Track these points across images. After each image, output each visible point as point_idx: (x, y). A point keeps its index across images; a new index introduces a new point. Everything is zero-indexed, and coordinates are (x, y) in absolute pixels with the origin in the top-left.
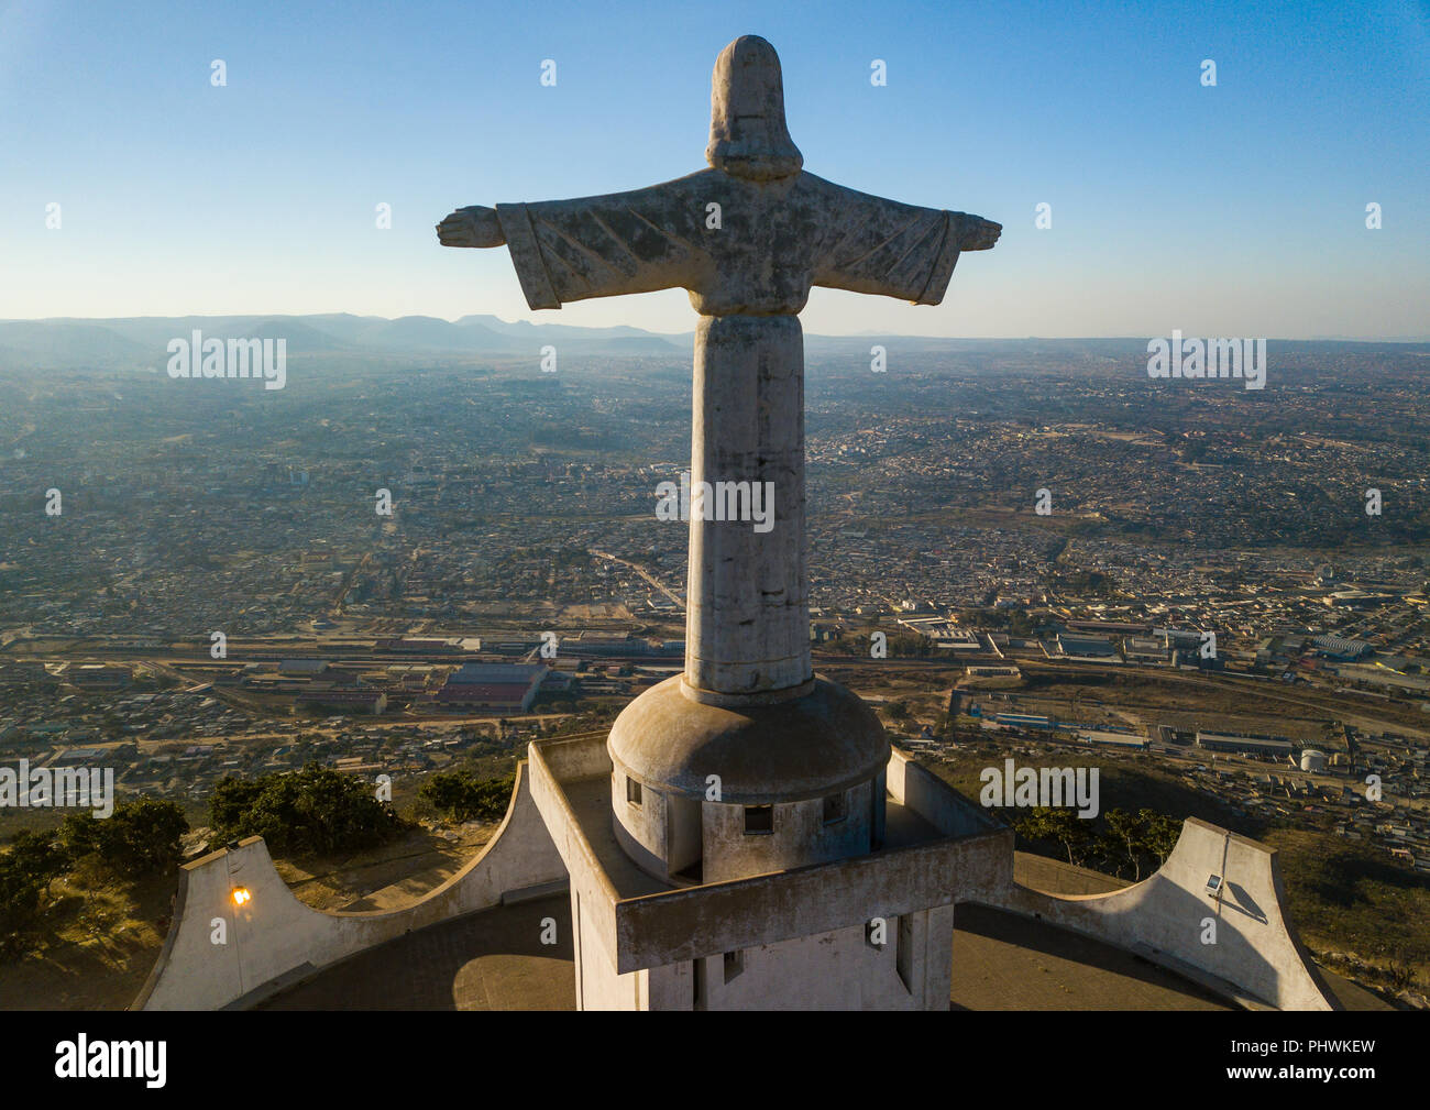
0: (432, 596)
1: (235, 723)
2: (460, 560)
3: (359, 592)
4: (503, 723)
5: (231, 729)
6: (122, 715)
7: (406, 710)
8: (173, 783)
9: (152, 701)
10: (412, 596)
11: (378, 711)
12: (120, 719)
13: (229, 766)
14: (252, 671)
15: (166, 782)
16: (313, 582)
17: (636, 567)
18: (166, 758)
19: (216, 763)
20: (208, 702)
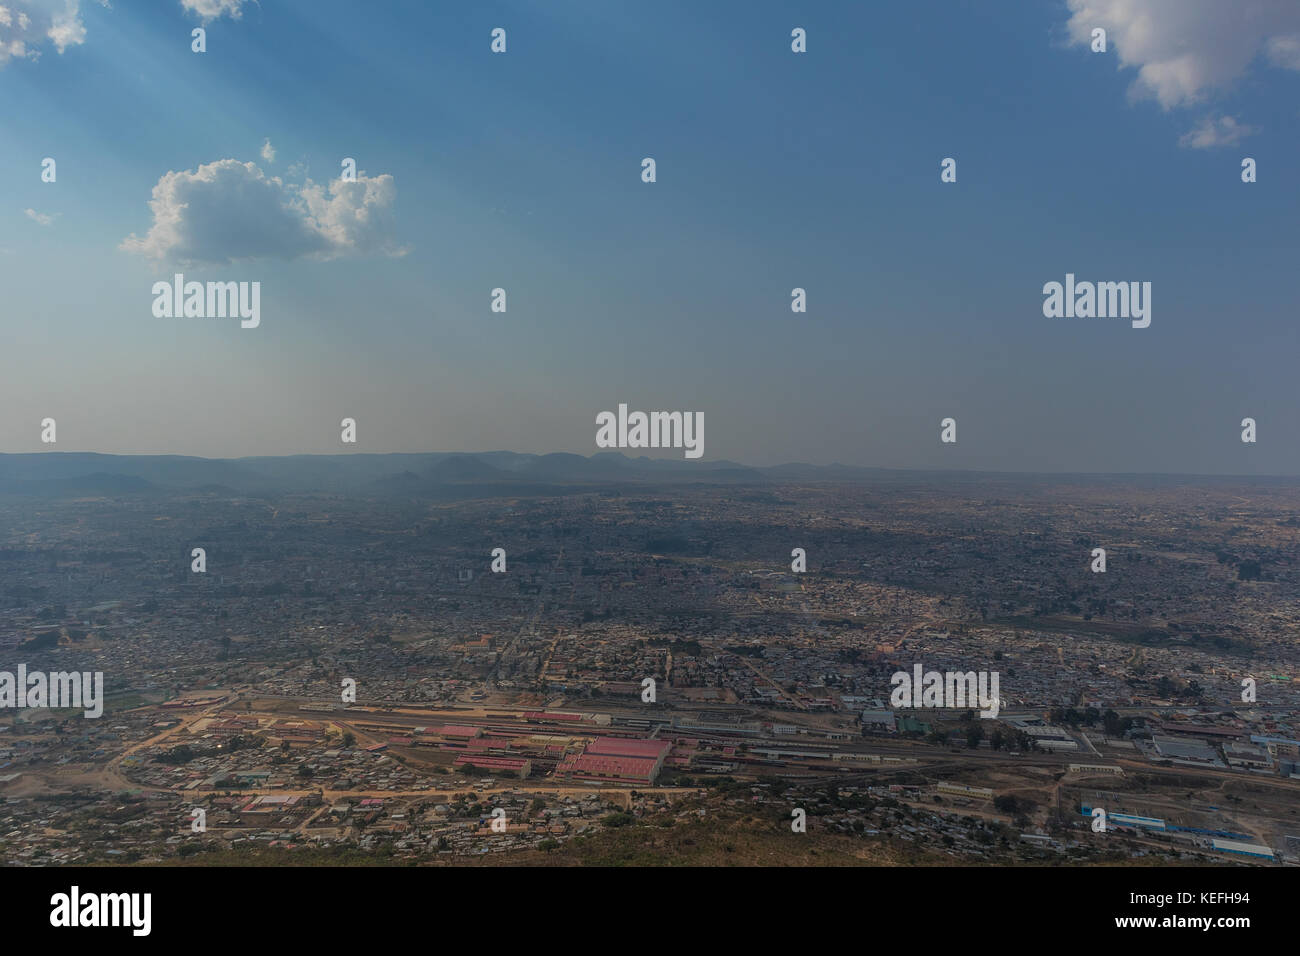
0: (569, 675)
1: (403, 779)
2: (593, 645)
3: (509, 669)
4: (634, 794)
5: (400, 784)
6: (313, 767)
7: (547, 776)
8: (348, 830)
9: (338, 756)
10: (552, 675)
11: (523, 777)
12: (312, 770)
13: (397, 819)
14: (420, 733)
15: (343, 829)
16: (472, 660)
17: (741, 658)
18: (344, 808)
19: (386, 815)
20: (383, 758)
